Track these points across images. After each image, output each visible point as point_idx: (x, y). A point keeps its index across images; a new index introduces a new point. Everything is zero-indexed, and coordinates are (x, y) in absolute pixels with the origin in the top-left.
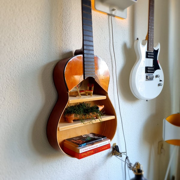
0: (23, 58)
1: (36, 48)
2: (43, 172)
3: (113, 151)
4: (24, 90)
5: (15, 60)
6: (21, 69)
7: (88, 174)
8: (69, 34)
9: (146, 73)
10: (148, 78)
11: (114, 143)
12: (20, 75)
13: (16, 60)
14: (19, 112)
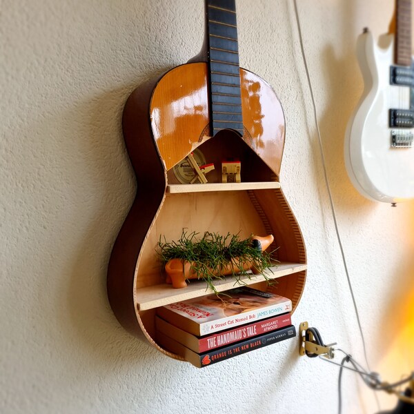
0: (33, 75)
1: (70, 47)
2: (103, 401)
3: (301, 344)
4: (39, 169)
5: (7, 80)
6: (27, 105)
7: (231, 406)
8: (168, 11)
9: (390, 126)
10: (398, 141)
11: (303, 321)
12: (26, 124)
13: (10, 78)
14: (25, 231)
